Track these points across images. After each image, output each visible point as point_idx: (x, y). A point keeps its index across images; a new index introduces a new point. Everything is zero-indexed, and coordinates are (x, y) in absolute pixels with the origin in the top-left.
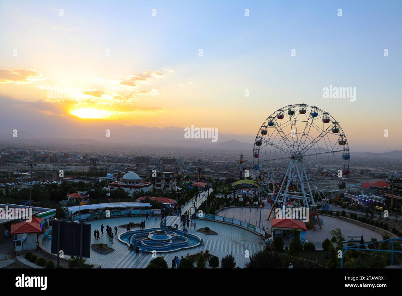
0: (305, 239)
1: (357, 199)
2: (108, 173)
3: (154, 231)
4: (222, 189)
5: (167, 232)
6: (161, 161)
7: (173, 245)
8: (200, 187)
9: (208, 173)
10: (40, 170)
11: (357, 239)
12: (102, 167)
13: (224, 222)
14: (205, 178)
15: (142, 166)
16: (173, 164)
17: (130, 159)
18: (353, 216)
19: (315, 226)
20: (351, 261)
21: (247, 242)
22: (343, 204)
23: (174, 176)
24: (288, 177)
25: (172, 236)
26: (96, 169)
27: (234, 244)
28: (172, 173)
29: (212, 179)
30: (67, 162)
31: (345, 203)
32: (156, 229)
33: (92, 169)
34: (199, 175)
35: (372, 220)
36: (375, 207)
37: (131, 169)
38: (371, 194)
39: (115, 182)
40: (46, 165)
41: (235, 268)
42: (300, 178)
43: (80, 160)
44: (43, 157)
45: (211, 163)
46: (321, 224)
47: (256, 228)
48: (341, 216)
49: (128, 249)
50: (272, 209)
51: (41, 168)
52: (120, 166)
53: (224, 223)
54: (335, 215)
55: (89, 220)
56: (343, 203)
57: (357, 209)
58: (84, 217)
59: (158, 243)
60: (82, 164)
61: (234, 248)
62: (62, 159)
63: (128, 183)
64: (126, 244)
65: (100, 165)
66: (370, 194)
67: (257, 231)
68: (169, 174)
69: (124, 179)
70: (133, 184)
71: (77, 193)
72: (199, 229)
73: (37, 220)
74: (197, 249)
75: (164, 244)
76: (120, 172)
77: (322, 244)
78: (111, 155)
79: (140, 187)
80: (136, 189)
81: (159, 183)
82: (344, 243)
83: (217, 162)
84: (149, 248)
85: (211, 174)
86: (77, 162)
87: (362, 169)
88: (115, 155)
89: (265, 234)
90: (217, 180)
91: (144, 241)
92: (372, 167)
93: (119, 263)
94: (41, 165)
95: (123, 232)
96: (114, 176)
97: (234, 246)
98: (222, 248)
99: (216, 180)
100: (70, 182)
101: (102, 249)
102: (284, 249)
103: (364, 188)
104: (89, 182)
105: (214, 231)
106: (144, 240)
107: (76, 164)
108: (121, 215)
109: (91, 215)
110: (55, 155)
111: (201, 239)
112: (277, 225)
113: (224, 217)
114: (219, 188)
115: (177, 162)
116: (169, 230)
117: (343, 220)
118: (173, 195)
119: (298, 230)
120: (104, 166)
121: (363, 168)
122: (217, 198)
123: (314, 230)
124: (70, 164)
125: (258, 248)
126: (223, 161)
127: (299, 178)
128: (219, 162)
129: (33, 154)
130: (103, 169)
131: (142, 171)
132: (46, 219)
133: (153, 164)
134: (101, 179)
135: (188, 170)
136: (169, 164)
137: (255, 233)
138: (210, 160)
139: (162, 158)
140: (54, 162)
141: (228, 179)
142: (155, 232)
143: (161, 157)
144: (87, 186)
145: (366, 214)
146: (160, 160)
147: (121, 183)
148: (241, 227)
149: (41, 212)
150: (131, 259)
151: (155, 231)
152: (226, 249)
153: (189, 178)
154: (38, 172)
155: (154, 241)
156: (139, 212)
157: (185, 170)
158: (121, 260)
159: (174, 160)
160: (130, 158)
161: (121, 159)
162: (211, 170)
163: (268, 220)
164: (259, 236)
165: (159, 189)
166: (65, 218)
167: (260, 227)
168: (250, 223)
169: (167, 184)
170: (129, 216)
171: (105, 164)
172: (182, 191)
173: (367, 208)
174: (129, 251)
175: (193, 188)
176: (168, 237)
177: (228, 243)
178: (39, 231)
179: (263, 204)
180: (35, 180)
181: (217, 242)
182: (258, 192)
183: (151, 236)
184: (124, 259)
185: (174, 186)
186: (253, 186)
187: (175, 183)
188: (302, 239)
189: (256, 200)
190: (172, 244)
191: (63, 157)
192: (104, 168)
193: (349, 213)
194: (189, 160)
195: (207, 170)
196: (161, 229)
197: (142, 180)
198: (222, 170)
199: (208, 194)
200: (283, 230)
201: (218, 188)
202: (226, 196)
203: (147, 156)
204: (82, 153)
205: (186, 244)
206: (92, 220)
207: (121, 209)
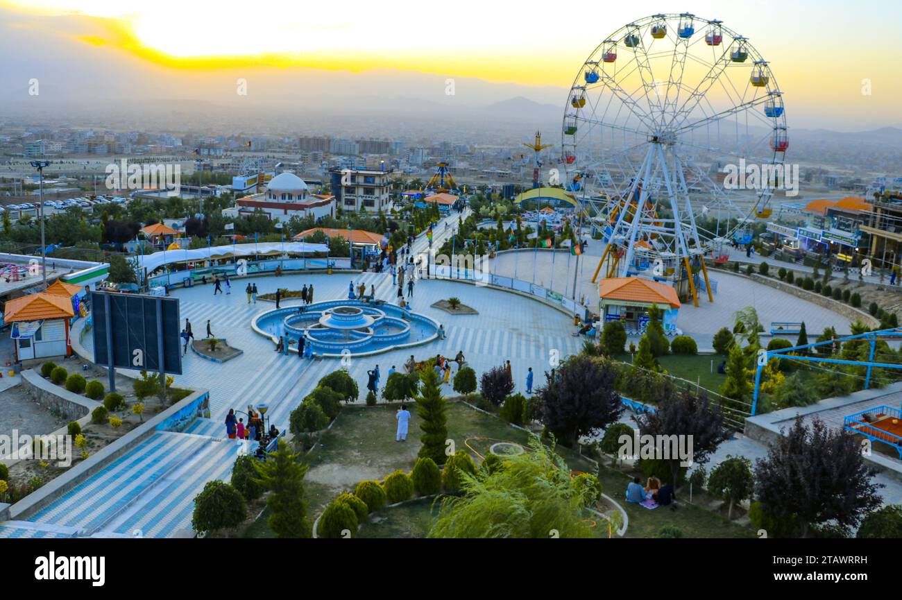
0: (674, 325)
1: (795, 236)
2: (236, 176)
3: (333, 306)
4: (491, 209)
5: (362, 311)
6: (357, 146)
7: (376, 339)
8: (444, 205)
9: (463, 172)
10: (85, 174)
11: (791, 328)
12: (225, 162)
13: (492, 285)
14: (454, 184)
15: (315, 159)
16: (386, 152)
17: (288, 143)
18: (786, 276)
19: (698, 296)
20: (775, 381)
21: (545, 331)
22: (764, 248)
23: (385, 181)
24: (641, 185)
25: (375, 318)
26: (212, 168)
27: (515, 336)
28: (379, 173)
29: (472, 188)
30: (146, 152)
31: (768, 245)
32: (338, 303)
33: (202, 168)
34: (442, 177)
35: (827, 285)
36: (835, 255)
37: (290, 165)
38: (829, 227)
39: (251, 197)
40: (98, 161)
41: (513, 395)
42: (669, 188)
43: (176, 148)
44: (90, 145)
45: (470, 151)
46: (712, 291)
47: (566, 300)
48: (758, 273)
49: (273, 348)
50: (605, 256)
51: (87, 168)
52: (264, 160)
53: (494, 287)
54: (744, 272)
55: (187, 284)
56: (762, 245)
57: (794, 260)
58: (176, 277)
59: (341, 335)
60: (181, 157)
61: (514, 346)
62: (135, 146)
63: (280, 198)
64: (269, 339)
65: (220, 158)
66: (826, 225)
67: (567, 306)
68: (373, 176)
69: (270, 190)
70: (290, 201)
71: (163, 223)
72: (437, 301)
73: (65, 289)
74: (430, 347)
75: (355, 336)
76: (264, 174)
77: (713, 340)
78: (245, 134)
79: (307, 206)
80: (297, 210)
81: (351, 198)
82: (763, 336)
83: (482, 148)
84: (322, 346)
85: (471, 174)
86: (168, 152)
87: (810, 169)
88: (252, 135)
89: (584, 313)
90: (482, 188)
91: (310, 332)
92: (833, 164)
93: (252, 381)
94: (88, 163)
95: (265, 311)
96: (250, 182)
97: (515, 341)
98: (486, 347)
99: (479, 188)
100: (152, 198)
101: (216, 350)
102: (627, 348)
103: (814, 213)
104: (192, 197)
105: (470, 306)
106: (310, 328)
107: (166, 157)
108: (261, 272)
109: (191, 273)
110: (118, 138)
111: (439, 326)
112: (612, 294)
113: (492, 276)
114: (487, 208)
115: (394, 148)
116: (367, 304)
117: (761, 283)
118: (381, 226)
119: (660, 307)
120: (230, 161)
121: (812, 166)
122: (482, 229)
123: (697, 306)
124: (152, 157)
125: (569, 344)
126: (497, 145)
127: (666, 187)
128: (488, 148)
129: (69, 137)
130: (228, 167)
131: (313, 169)
132: (87, 287)
133: (339, 154)
134: (220, 191)
135: (417, 165)
136: (374, 153)
137: (563, 312)
138: (468, 143)
139: (359, 139)
140: (116, 153)
141: (506, 187)
142: (336, 311)
143: (357, 136)
144: (187, 207)
145: (815, 270)
146: (354, 143)
147: (264, 197)
148: (531, 296)
149: (75, 270)
150: (280, 373)
151: (336, 308)
152: (495, 348)
153: (420, 184)
154: (82, 177)
155: (331, 330)
156: (300, 263)
157: (411, 166)
158: (259, 374)
159: (387, 145)
160: (287, 140)
161: (268, 142)
162: (470, 165)
163: (593, 282)
164: (571, 317)
165: (351, 211)
166: (132, 282)
167: (574, 298)
168: (553, 290)
169: (368, 199)
170: (278, 272)
171: (230, 155)
172: (402, 214)
173: (816, 257)
174: (276, 355)
175: (427, 209)
176: (364, 322)
177: (502, 334)
178: (67, 315)
179: (583, 245)
180: (73, 195)
181: (476, 332)
182: (574, 217)
183: (325, 320)
184: (264, 374)
185: (385, 202)
186: (564, 204)
187: (386, 195)
188: (667, 325)
189: (568, 234)
190: (373, 337)
191: (135, 143)
192: (229, 164)
193: (777, 268)
194: (421, 142)
195: (461, 165)
196: (350, 303)
197: (311, 190)
198: (494, 166)
199: (461, 221)
200: (626, 307)
201: (484, 207)
202: (500, 226)
203: (325, 136)
204: (179, 132)
205: (405, 335)
206: (195, 285)
207: (261, 259)
